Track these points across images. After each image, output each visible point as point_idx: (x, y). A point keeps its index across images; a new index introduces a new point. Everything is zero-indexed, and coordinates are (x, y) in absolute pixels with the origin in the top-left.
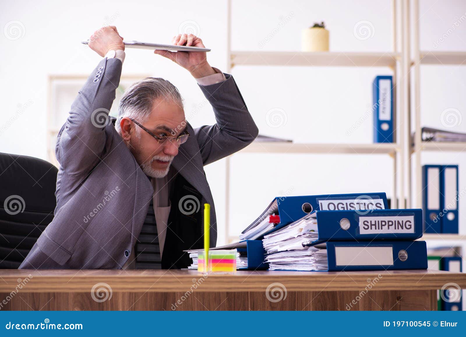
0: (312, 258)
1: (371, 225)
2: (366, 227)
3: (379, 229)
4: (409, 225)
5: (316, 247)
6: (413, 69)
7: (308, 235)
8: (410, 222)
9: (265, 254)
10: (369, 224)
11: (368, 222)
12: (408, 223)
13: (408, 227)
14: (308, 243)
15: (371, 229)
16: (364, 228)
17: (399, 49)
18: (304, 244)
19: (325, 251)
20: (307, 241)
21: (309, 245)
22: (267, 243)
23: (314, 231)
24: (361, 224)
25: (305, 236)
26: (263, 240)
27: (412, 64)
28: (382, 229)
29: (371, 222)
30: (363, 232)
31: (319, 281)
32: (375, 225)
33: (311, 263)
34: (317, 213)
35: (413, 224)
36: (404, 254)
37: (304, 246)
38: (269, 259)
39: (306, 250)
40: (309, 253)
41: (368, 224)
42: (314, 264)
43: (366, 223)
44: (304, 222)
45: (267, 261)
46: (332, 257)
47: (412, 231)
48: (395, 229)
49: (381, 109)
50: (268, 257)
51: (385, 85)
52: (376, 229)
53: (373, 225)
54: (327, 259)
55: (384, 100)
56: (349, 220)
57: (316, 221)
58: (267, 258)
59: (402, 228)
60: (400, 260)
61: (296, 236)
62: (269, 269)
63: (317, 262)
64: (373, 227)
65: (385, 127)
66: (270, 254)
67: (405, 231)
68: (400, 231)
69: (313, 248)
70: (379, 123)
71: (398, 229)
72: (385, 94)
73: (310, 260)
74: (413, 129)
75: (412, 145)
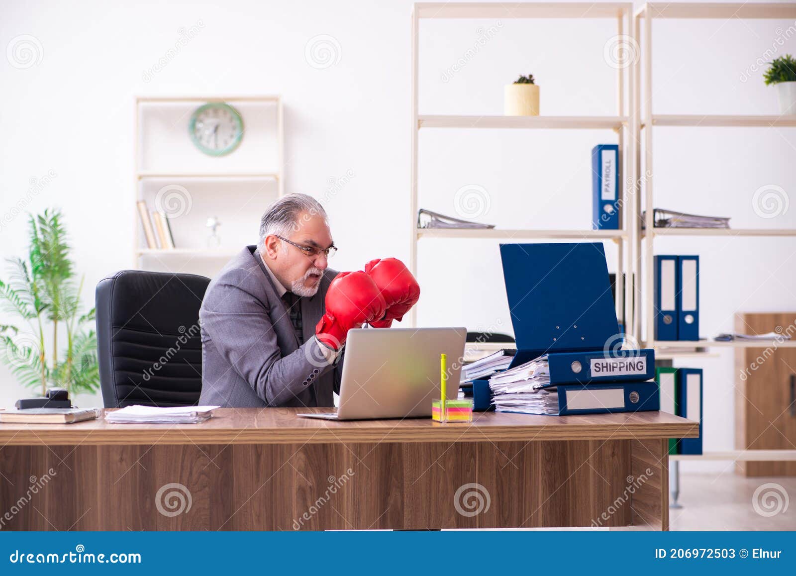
0: (543, 401)
1: (603, 367)
2: (598, 369)
3: (610, 371)
4: (641, 366)
5: (545, 390)
6: (643, 131)
7: (538, 378)
8: (642, 363)
9: (491, 395)
10: (601, 366)
11: (599, 364)
12: (640, 364)
13: (640, 368)
14: (540, 386)
15: (603, 371)
16: (595, 370)
17: (626, 113)
18: (534, 387)
19: (556, 394)
20: (537, 384)
21: (539, 389)
22: (493, 383)
23: (544, 374)
24: (592, 367)
25: (536, 379)
26: (489, 380)
27: (643, 126)
28: (613, 371)
29: (602, 364)
30: (594, 374)
31: (555, 431)
32: (607, 367)
33: (542, 406)
34: (549, 357)
35: (645, 365)
36: (635, 396)
37: (534, 389)
38: (497, 400)
39: (536, 393)
40: (539, 396)
41: (599, 366)
42: (544, 408)
43: (597, 365)
44: (535, 365)
45: (493, 401)
46: (563, 400)
47: (644, 372)
48: (627, 370)
49: (604, 187)
50: (495, 398)
51: (609, 156)
52: (607, 371)
53: (605, 367)
54: (558, 402)
55: (607, 176)
56: (580, 362)
57: (547, 363)
58: (493, 399)
59: (634, 369)
60: (631, 402)
61: (526, 379)
62: (496, 410)
63: (547, 405)
64: (605, 369)
65: (609, 209)
66: (497, 395)
67: (636, 372)
68: (632, 372)
69: (543, 391)
70: (601, 204)
71: (630, 370)
72: (608, 168)
73: (540, 403)
74: (643, 209)
75: (642, 228)
